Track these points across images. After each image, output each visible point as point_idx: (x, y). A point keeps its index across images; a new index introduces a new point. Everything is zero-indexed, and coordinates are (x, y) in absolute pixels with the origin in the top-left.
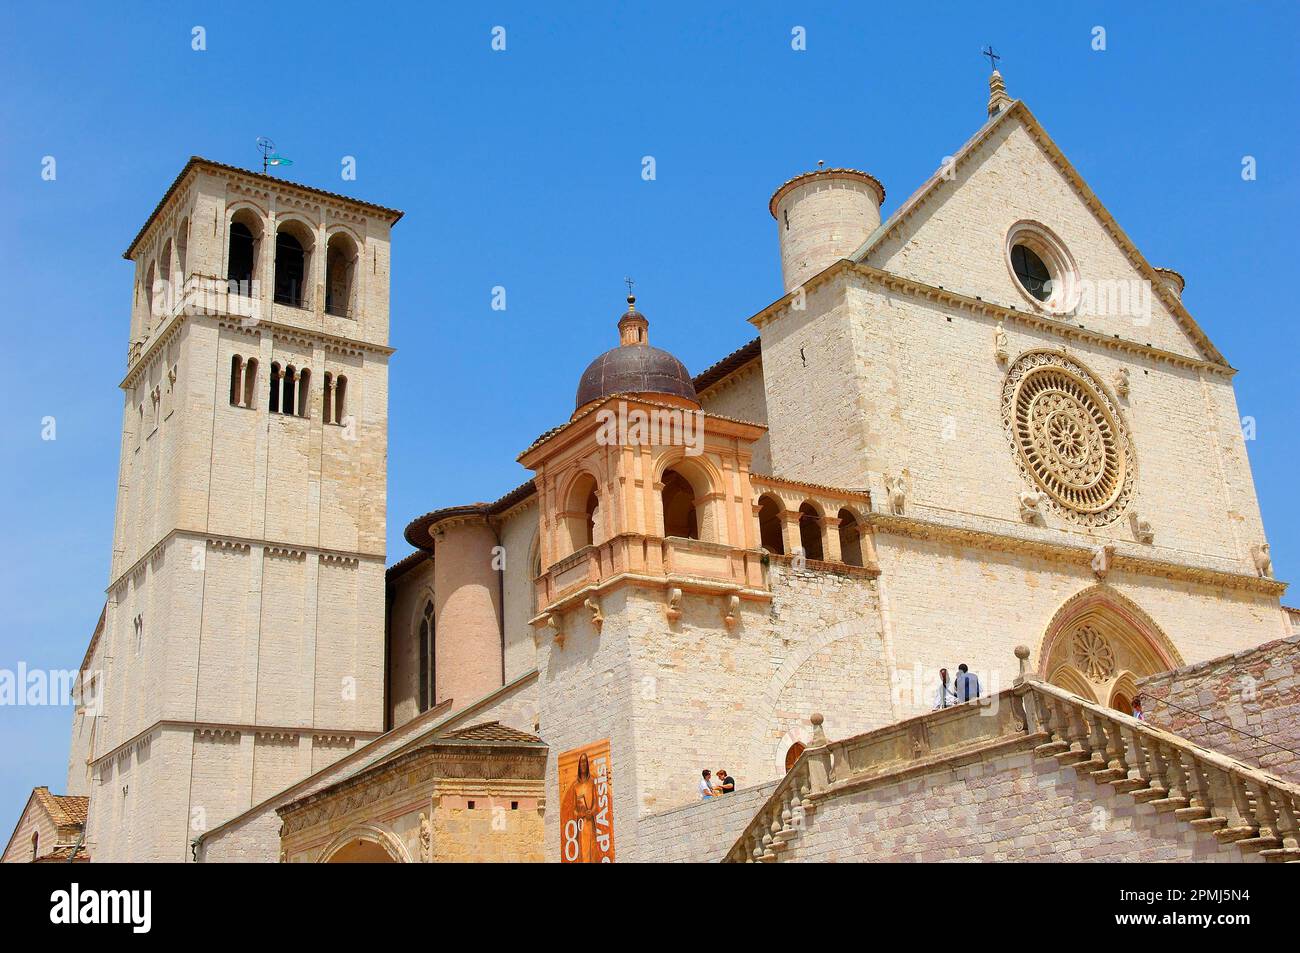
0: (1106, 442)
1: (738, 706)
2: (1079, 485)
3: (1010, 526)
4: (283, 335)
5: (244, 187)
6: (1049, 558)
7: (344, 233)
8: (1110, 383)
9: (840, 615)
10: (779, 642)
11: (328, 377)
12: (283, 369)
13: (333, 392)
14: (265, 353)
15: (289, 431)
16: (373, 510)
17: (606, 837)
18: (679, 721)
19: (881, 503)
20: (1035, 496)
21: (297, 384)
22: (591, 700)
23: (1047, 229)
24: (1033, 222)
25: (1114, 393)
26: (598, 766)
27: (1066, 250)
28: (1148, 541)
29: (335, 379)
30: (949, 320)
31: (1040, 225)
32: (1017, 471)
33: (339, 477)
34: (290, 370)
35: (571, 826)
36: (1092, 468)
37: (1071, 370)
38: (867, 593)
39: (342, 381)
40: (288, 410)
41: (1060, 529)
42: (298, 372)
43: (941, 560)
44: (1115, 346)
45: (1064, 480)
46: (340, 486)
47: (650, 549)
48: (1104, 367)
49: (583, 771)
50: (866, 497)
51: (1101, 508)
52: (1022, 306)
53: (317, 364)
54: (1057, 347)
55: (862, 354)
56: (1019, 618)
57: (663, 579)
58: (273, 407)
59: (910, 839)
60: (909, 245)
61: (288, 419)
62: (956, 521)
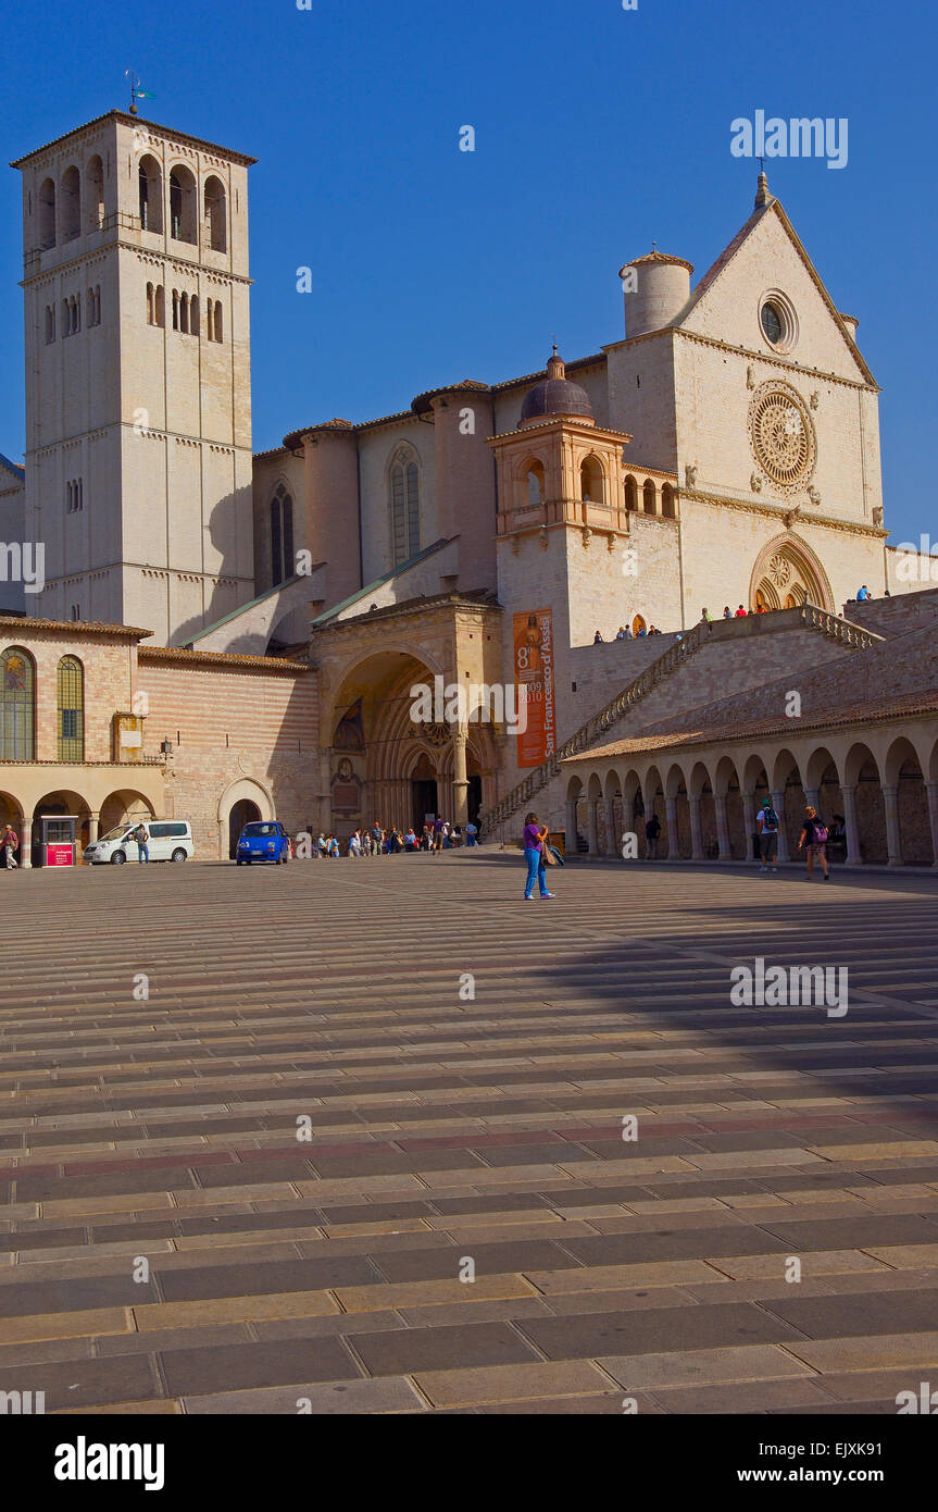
1: (613, 594)
2: (784, 468)
3: (746, 494)
5: (147, 135)
6: (766, 511)
7: (215, 175)
9: (661, 546)
11: (209, 302)
12: (180, 294)
13: (213, 315)
14: (168, 281)
15: (186, 345)
16: (242, 412)
17: (549, 656)
18: (588, 601)
19: (682, 483)
20: (761, 476)
22: (538, 586)
23: (783, 293)
24: (776, 289)
25: (807, 400)
26: (544, 621)
27: (793, 307)
28: (818, 503)
29: (214, 304)
30: (725, 362)
31: (780, 291)
32: (752, 459)
33: (220, 385)
34: (185, 295)
35: (523, 652)
36: (792, 457)
37: (788, 392)
38: (674, 534)
39: (217, 305)
40: (184, 330)
41: (769, 496)
42: (189, 298)
44: (815, 375)
45: (777, 465)
46: (221, 393)
47: (577, 507)
48: (806, 390)
49: (532, 622)
50: (676, 477)
51: (795, 480)
52: (766, 351)
53: (203, 291)
54: (782, 376)
56: (746, 549)
57: (583, 525)
58: (175, 327)
59: (749, 660)
60: (707, 311)
61: (185, 336)
62: (719, 491)
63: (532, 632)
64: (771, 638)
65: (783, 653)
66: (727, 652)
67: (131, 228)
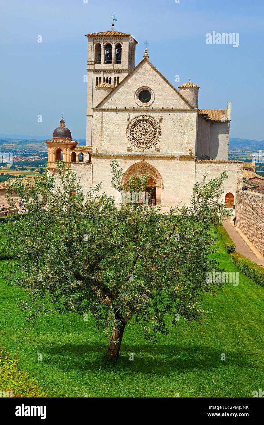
0: (155, 131)
3: (123, 152)
4: (105, 71)
5: (97, 38)
7: (118, 43)
8: (158, 119)
9: (83, 171)
11: (115, 78)
12: (106, 78)
14: (101, 75)
19: (94, 152)
21: (109, 80)
23: (148, 87)
24: (144, 86)
27: (152, 90)
28: (158, 151)
29: (116, 79)
30: (117, 114)
31: (146, 87)
32: (128, 141)
34: (107, 78)
36: (149, 137)
37: (148, 118)
38: (89, 167)
41: (136, 151)
43: (105, 160)
45: (141, 141)
47: (51, 163)
50: (92, 151)
51: (149, 145)
53: (112, 76)
54: (144, 114)
55: (95, 125)
57: (52, 168)
60: (110, 100)
67: (91, 65)
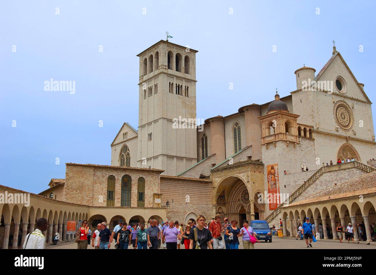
0: (349, 117)
1: (296, 160)
2: (345, 125)
3: (334, 132)
4: (178, 77)
5: (170, 46)
6: (340, 137)
7: (187, 56)
8: (351, 106)
9: (309, 146)
10: (301, 150)
12: (178, 85)
13: (186, 90)
14: (175, 82)
15: (179, 98)
16: (194, 115)
17: (277, 178)
18: (288, 161)
19: (315, 128)
20: (338, 127)
21: (180, 88)
22: (274, 158)
23: (342, 77)
24: (340, 76)
25: (351, 108)
26: (276, 167)
27: (345, 81)
28: (355, 135)
29: (186, 87)
30: (326, 95)
31: (341, 77)
32: (335, 122)
33: (188, 108)
35: (270, 176)
36: (347, 122)
37: (344, 104)
38: (313, 143)
39: (188, 87)
40: (179, 94)
41: (342, 133)
42: (180, 86)
44: (352, 99)
45: (342, 124)
46: (188, 110)
47: (284, 135)
48: (350, 103)
49: (272, 168)
50: (313, 127)
51: (348, 129)
52: (337, 92)
53: (184, 84)
54: (342, 99)
57: (286, 140)
58: (176, 93)
61: (179, 96)
62: (326, 131)
63: (272, 171)
64: (344, 171)
65: (349, 175)
66: (331, 175)
67: (165, 69)
